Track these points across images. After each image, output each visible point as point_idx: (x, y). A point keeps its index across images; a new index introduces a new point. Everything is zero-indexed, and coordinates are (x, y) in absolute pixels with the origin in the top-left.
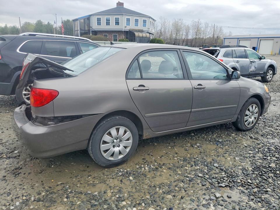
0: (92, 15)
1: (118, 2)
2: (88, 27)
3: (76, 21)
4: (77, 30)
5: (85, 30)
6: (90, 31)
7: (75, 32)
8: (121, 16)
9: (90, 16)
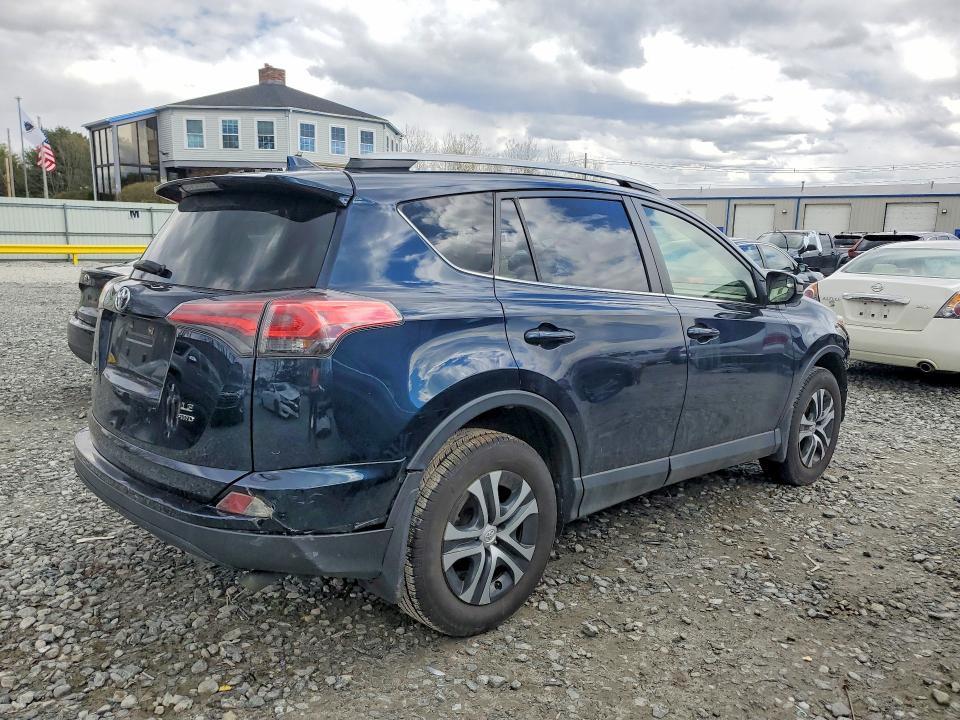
0: (166, 109)
1: (263, 67)
2: (150, 155)
3: (103, 132)
4: (105, 162)
5: (140, 166)
6: (158, 169)
7: (99, 170)
8: (281, 115)
9: (159, 111)
